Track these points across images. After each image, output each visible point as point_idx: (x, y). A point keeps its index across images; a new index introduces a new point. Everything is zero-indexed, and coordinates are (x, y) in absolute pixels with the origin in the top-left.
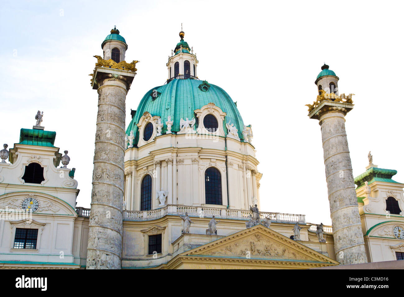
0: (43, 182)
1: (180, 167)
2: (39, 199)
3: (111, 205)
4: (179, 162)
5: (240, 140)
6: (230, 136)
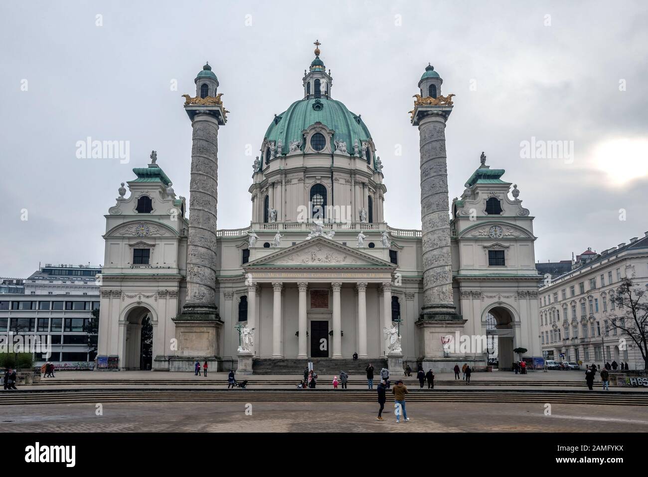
0: (152, 212)
1: (288, 187)
2: (149, 225)
3: (200, 227)
4: (288, 182)
5: (349, 155)
6: (338, 152)
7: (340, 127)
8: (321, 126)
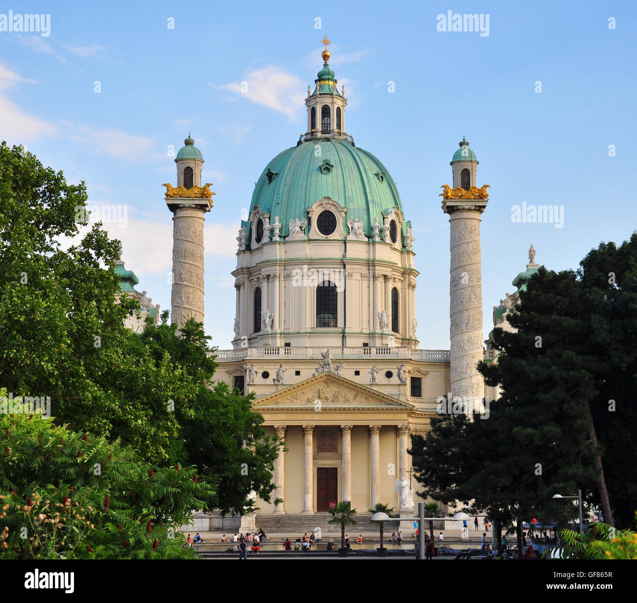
5: (366, 239)
6: (351, 237)
7: (355, 199)
8: (330, 202)
